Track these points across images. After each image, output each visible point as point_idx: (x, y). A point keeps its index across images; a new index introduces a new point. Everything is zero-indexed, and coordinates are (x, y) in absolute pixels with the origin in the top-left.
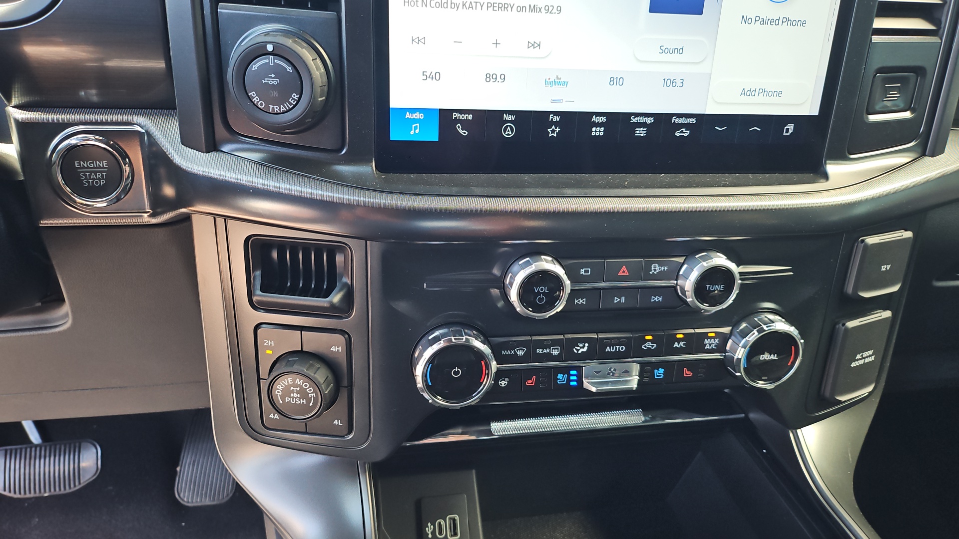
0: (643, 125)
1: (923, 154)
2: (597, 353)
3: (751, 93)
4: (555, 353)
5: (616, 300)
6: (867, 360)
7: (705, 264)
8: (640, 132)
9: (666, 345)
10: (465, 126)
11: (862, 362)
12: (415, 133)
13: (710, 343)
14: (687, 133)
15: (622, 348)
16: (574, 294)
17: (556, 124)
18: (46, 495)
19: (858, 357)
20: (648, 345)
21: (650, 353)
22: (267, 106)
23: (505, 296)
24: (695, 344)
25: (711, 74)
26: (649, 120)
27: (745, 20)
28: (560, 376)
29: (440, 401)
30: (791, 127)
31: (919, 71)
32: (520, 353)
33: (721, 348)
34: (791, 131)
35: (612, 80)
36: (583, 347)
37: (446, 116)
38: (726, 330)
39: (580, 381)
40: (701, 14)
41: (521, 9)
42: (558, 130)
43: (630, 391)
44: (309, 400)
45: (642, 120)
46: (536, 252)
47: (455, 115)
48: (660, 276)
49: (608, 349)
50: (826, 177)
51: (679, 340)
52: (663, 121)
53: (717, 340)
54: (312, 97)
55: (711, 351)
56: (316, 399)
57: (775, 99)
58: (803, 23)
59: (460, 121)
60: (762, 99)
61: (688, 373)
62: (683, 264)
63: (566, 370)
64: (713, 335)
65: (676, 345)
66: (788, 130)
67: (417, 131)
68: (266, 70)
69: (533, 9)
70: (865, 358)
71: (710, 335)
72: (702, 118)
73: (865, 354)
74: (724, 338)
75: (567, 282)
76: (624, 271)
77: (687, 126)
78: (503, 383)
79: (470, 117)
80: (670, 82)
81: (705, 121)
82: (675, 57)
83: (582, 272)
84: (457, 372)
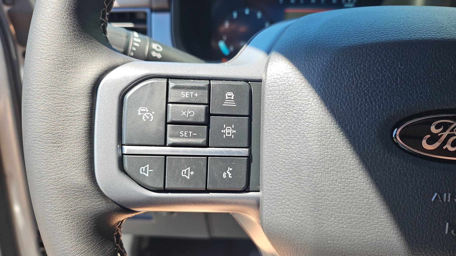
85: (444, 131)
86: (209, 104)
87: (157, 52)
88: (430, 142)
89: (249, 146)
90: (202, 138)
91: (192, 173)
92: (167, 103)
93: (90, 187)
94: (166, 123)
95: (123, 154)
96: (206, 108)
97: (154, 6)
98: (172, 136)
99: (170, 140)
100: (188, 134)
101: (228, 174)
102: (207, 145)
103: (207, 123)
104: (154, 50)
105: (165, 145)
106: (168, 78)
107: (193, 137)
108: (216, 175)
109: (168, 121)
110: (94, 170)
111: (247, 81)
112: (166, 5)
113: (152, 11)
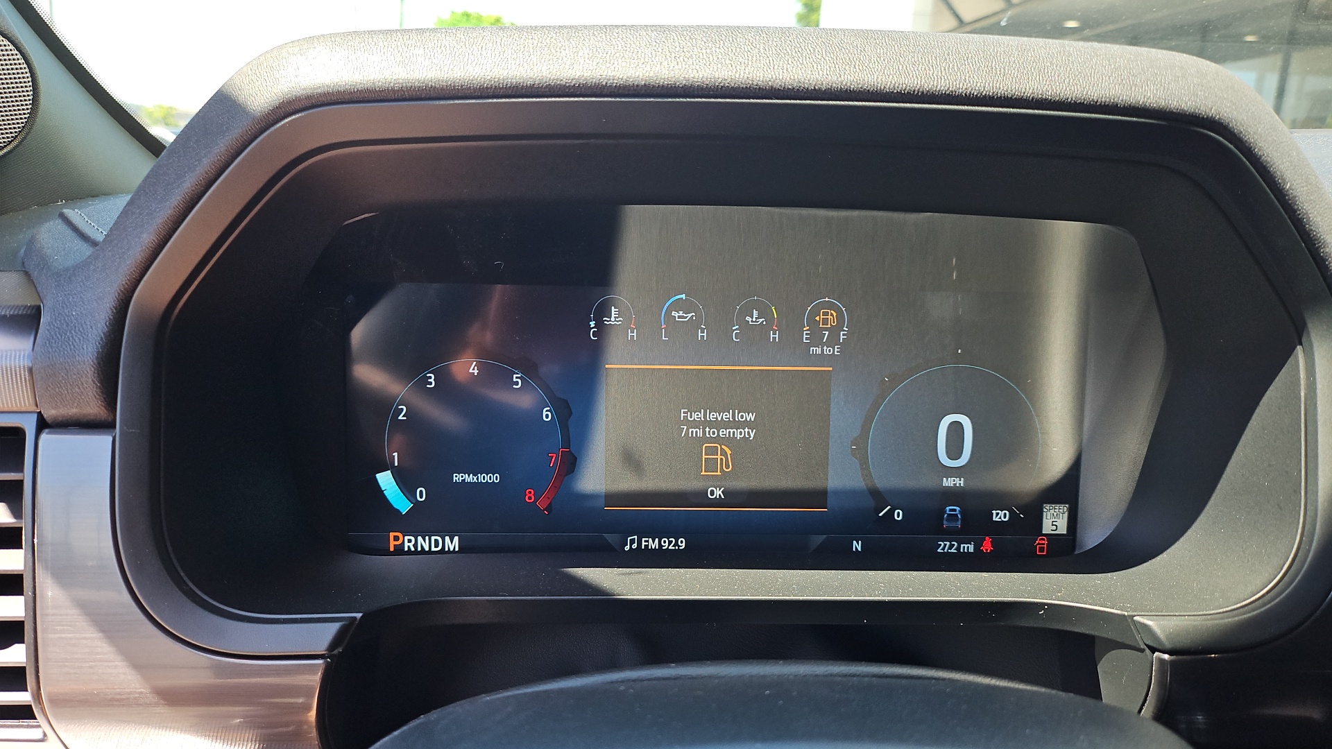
97: (49, 411)
112: (93, 407)
113: (43, 425)
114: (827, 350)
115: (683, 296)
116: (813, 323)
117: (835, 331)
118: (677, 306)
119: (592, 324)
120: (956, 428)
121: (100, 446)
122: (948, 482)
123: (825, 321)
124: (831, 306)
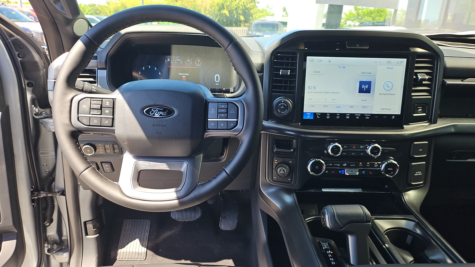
0: (358, 116)
1: (431, 124)
2: (348, 167)
3: (383, 109)
4: (339, 165)
5: (353, 154)
6: (419, 174)
7: (372, 146)
8: (357, 118)
9: (364, 165)
10: (319, 116)
11: (418, 174)
12: (308, 117)
13: (376, 166)
14: (368, 118)
15: (354, 165)
16: (343, 152)
17: (338, 116)
18: (187, 221)
19: (416, 173)
20: (360, 165)
21: (361, 167)
22: (281, 112)
23: (327, 151)
24: (372, 165)
25: (373, 105)
26: (359, 115)
27: (380, 94)
28: (340, 171)
29: (313, 173)
30: (394, 117)
31: (427, 104)
32: (331, 165)
33: (379, 167)
34: (394, 118)
35: (351, 106)
36: (345, 164)
37: (315, 114)
38: (380, 163)
39: (344, 173)
40: (370, 93)
41: (331, 93)
42: (339, 117)
43: (356, 175)
44: (285, 172)
45: (358, 115)
46: (334, 142)
47: (317, 114)
48: (363, 148)
49: (351, 165)
50: (403, 128)
51: (368, 164)
52: (363, 115)
53: (377, 165)
54: (290, 110)
55: (376, 167)
56: (286, 172)
57: (389, 111)
58: (394, 95)
59: (318, 115)
60: (386, 110)
61: (371, 173)
62: (368, 146)
63: (341, 170)
64: (376, 164)
65: (367, 165)
66: (393, 118)
67: (309, 117)
68: (281, 105)
69: (333, 93)
70: (419, 173)
71: (375, 163)
72: (372, 115)
73: (419, 172)
74: (379, 165)
75: (341, 148)
76: (354, 147)
77: (368, 116)
78: (327, 172)
79: (320, 114)
80: (364, 107)
81: (372, 116)
82: (365, 102)
83: (345, 147)
84: (317, 167)
85: (155, 110)
86: (102, 104)
87: (94, 89)
88: (151, 113)
89: (113, 115)
90: (100, 113)
91: (97, 121)
92: (91, 104)
93: (70, 124)
94: (90, 109)
95: (79, 117)
96: (101, 105)
97: (99, 67)
98: (91, 112)
99: (91, 113)
100: (96, 112)
101: (107, 122)
102: (101, 114)
103: (101, 109)
104: (93, 89)
105: (90, 114)
106: (91, 98)
107: (97, 112)
108: (103, 122)
109: (91, 108)
110: (71, 121)
111: (113, 99)
112: (104, 67)
113: (98, 69)
114: (199, 65)
115: (178, 57)
116: (197, 61)
117: (200, 62)
118: (178, 58)
119: (166, 61)
120: (217, 77)
121: (105, 72)
122: (217, 84)
123: (198, 61)
124: (199, 59)
